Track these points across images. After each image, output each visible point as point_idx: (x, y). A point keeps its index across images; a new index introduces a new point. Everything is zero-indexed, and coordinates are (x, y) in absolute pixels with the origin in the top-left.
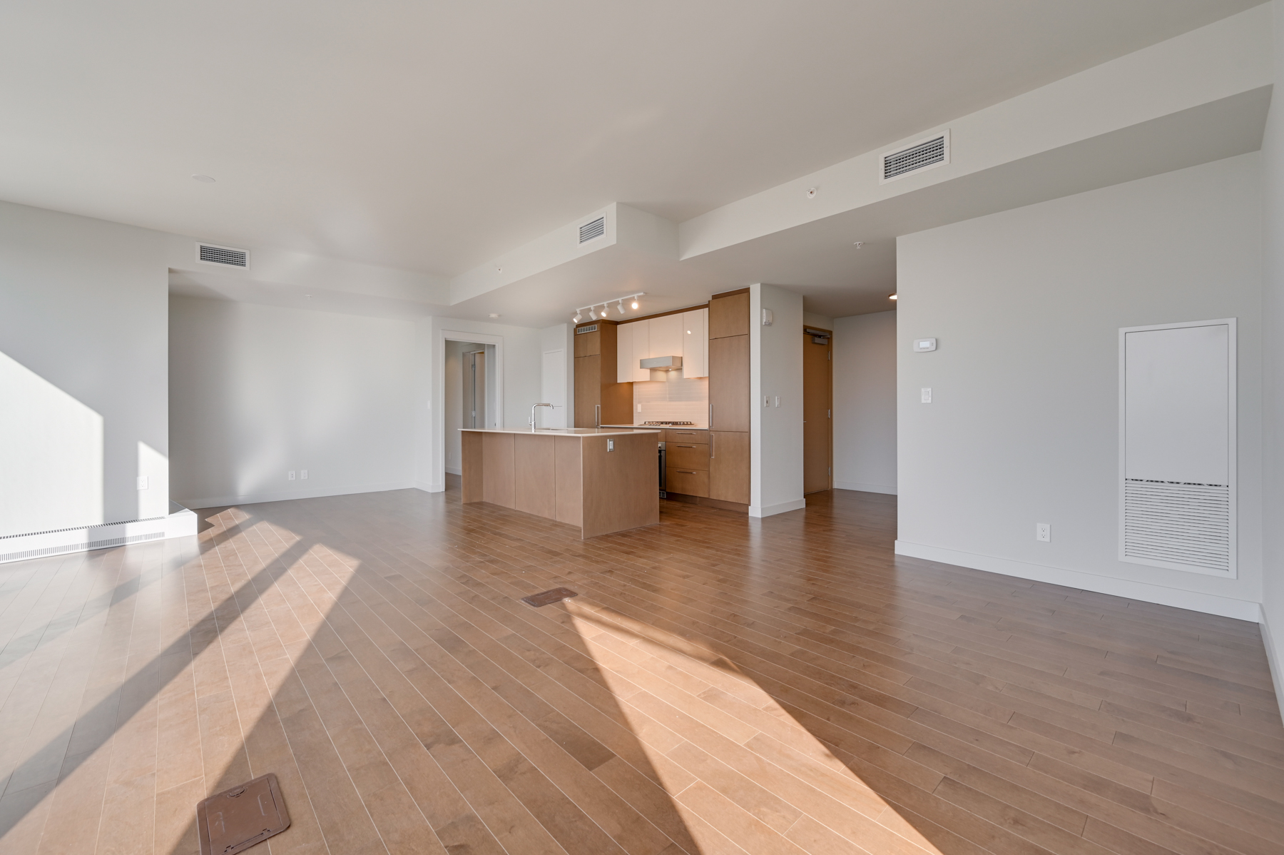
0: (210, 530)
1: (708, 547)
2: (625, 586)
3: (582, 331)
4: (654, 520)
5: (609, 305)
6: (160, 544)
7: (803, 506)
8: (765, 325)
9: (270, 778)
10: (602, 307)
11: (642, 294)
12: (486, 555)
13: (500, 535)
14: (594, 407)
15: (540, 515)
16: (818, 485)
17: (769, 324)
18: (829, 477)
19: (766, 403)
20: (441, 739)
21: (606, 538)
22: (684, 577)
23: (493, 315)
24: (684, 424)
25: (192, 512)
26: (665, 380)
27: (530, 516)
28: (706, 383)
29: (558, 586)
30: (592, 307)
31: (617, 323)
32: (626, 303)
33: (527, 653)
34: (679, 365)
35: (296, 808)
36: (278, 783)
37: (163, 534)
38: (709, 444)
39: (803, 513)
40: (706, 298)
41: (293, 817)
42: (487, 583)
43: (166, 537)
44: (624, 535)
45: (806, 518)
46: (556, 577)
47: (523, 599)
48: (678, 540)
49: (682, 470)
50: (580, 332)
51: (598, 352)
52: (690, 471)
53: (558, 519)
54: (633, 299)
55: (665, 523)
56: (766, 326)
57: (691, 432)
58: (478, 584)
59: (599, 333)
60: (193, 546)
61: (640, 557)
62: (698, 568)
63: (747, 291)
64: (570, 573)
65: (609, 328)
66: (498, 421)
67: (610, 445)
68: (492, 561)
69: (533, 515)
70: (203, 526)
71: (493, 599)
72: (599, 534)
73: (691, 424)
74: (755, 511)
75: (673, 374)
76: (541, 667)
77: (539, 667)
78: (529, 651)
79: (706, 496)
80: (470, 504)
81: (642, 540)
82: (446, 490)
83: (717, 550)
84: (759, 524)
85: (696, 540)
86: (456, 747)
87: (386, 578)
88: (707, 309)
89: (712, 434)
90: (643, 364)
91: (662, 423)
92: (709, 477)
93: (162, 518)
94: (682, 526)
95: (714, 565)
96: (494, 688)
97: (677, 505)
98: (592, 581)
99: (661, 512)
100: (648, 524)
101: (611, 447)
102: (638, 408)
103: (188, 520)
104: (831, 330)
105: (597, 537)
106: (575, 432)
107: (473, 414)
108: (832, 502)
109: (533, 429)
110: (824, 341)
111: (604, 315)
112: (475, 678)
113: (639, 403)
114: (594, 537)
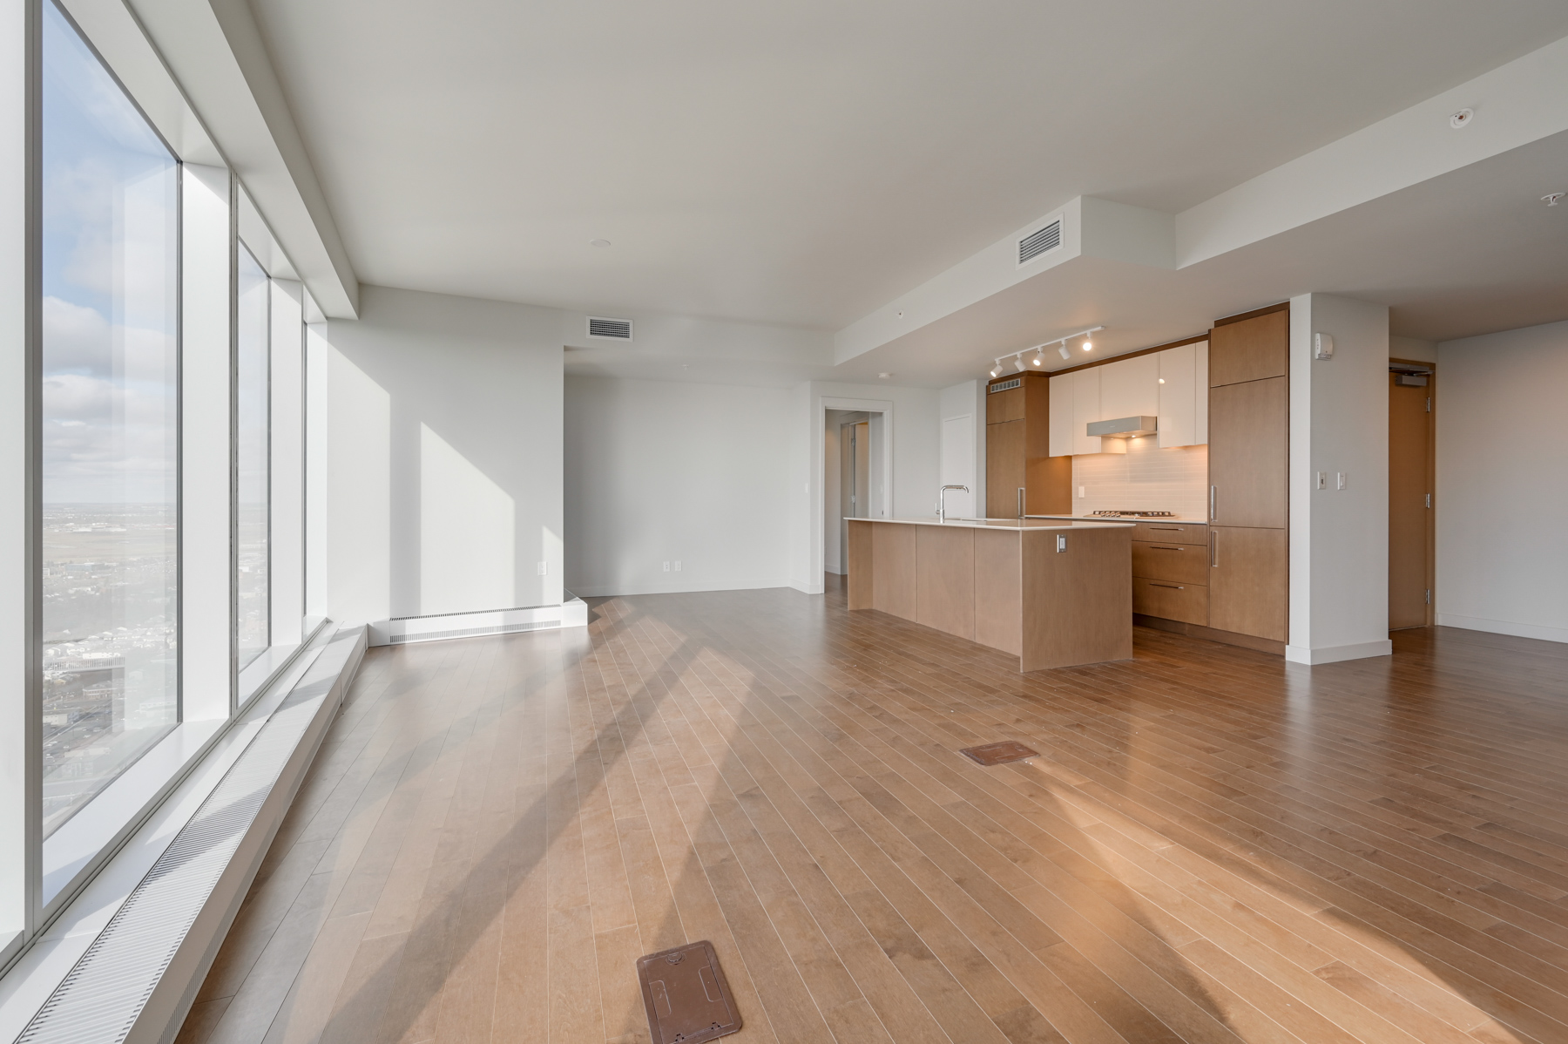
0: (597, 621)
1: (1231, 705)
2: (1110, 752)
3: (997, 389)
4: (1125, 653)
5: (1045, 349)
6: (557, 633)
7: (1389, 652)
8: (1320, 359)
9: (706, 947)
10: (1034, 353)
11: (1099, 328)
12: (896, 682)
13: (908, 656)
14: (1018, 490)
15: (951, 633)
16: (1411, 618)
17: (1326, 357)
18: (1428, 605)
19: (1321, 483)
20: (903, 946)
21: (1056, 673)
22: (1209, 750)
23: (883, 375)
24: (1158, 515)
25: (582, 601)
26: (1125, 452)
27: (938, 634)
28: (1202, 456)
29: (1006, 738)
30: (1019, 354)
31: (1048, 375)
32: (1073, 344)
33: (992, 836)
34: (1152, 428)
35: (746, 1002)
36: (717, 958)
37: (558, 623)
38: (1210, 546)
39: (1388, 665)
40: (1207, 324)
41: (744, 1015)
42: (906, 720)
43: (563, 625)
44: (1083, 672)
45: (1394, 671)
46: (1000, 725)
47: (961, 751)
48: (1173, 689)
49: (1159, 583)
50: (996, 393)
51: (1022, 416)
52: (1174, 584)
53: (979, 641)
54: (1084, 337)
55: (1141, 660)
56: (1321, 362)
57: (1174, 528)
58: (895, 721)
59: (1023, 389)
60: (584, 639)
61: (1120, 709)
62: (1227, 738)
63: (1285, 307)
64: (1018, 721)
65: (1038, 382)
66: (887, 508)
67: (1061, 543)
68: (906, 691)
69: (941, 632)
70: (592, 618)
71: (922, 744)
72: (1045, 667)
73: (1170, 515)
74: (1299, 652)
75: (1138, 443)
76: (1019, 862)
77: (1016, 861)
78: (993, 832)
79: (1203, 623)
80: (858, 612)
81: (1115, 683)
82: (825, 592)
83: (1251, 712)
84: (1308, 674)
85: (1205, 692)
86: (928, 963)
87: (783, 698)
88: (1207, 341)
89: (1213, 530)
90: (1092, 429)
91: (1123, 513)
92: (1208, 596)
93: (559, 606)
94: (1173, 666)
95: (1256, 737)
96: (959, 881)
97: (1153, 634)
98: (1055, 737)
99: (1135, 643)
100: (1116, 659)
101: (1063, 546)
102: (1079, 492)
103: (580, 608)
104: (1433, 362)
105: (1043, 672)
106: (988, 523)
107: (853, 499)
108: (1432, 646)
109: (942, 519)
110: (1421, 381)
111: (1037, 363)
112: (926, 859)
113: (1081, 484)
114: (1038, 671)
